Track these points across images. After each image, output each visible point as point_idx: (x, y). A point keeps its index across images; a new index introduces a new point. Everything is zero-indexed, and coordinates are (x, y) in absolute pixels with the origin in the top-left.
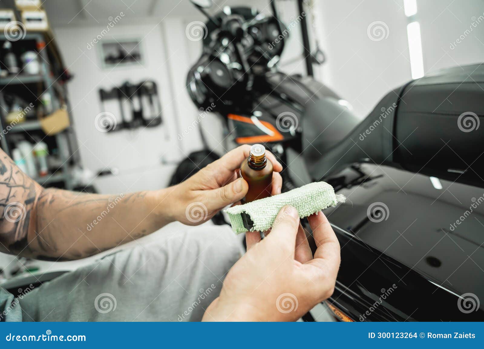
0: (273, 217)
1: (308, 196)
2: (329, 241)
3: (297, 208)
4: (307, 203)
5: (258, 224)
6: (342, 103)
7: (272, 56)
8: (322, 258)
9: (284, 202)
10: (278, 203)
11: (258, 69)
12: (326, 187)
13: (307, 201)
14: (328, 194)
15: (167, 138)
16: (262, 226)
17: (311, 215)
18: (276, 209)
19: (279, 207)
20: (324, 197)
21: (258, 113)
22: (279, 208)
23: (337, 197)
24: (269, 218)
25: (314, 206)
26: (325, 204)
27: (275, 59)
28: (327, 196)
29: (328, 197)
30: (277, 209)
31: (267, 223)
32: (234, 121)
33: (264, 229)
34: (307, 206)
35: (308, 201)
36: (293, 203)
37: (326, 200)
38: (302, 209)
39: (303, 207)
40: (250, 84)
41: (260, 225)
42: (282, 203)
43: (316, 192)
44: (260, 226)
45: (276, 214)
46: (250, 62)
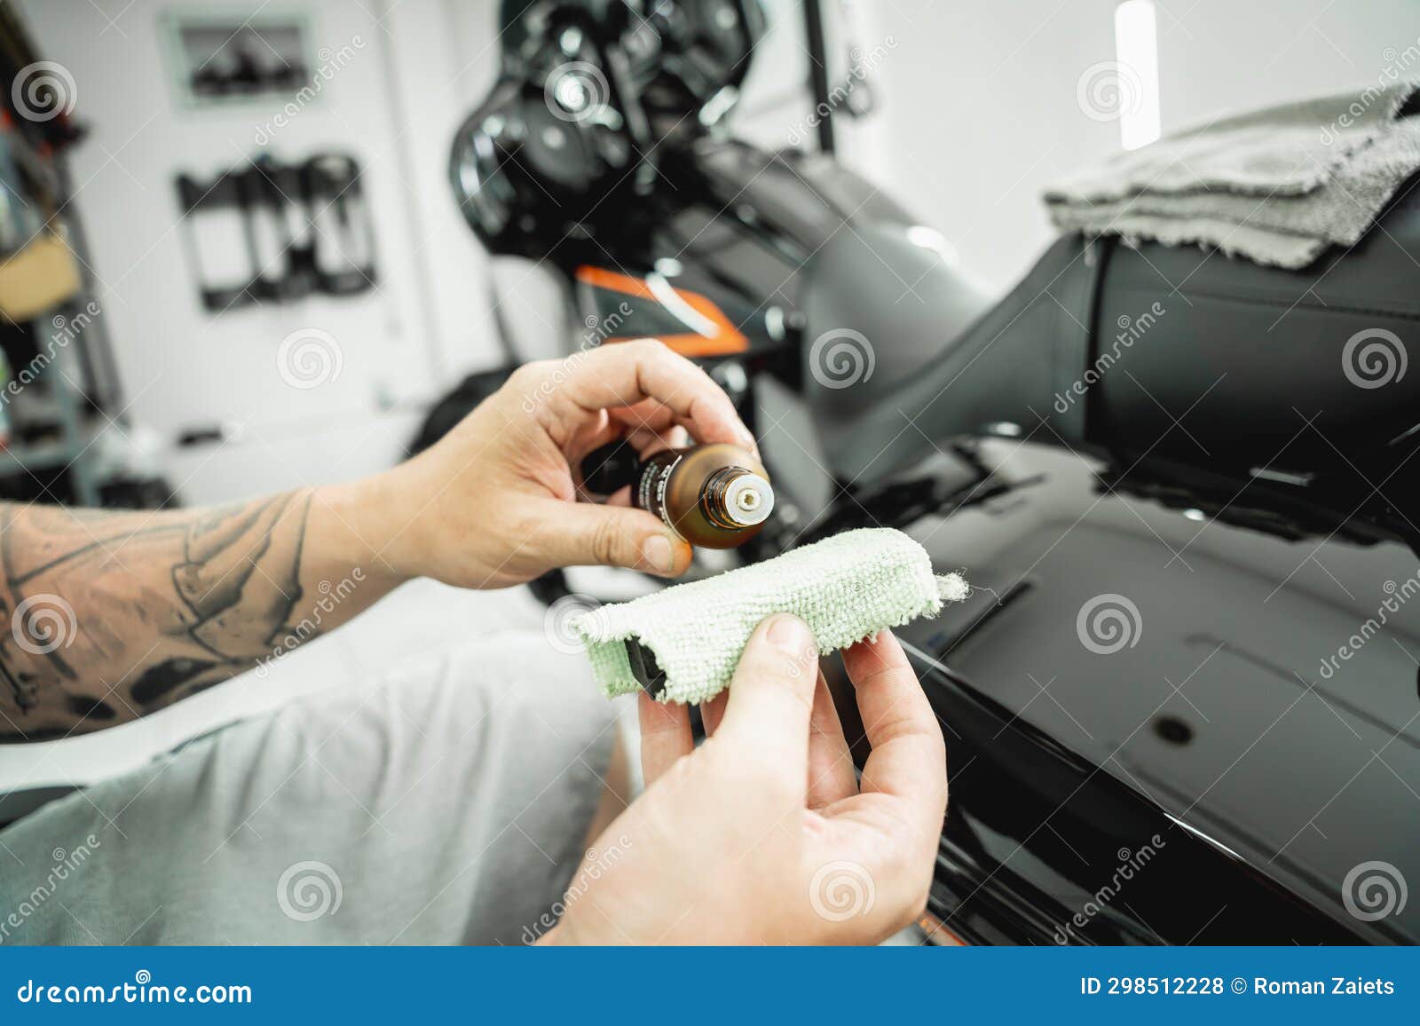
0: (729, 654)
1: (846, 583)
2: (909, 731)
3: (811, 621)
4: (844, 607)
5: (680, 680)
6: (919, 238)
7: (713, 88)
8: (887, 790)
9: (767, 602)
10: (748, 609)
11: (672, 128)
12: (905, 553)
13: (842, 601)
14: (913, 575)
15: (394, 328)
16: (693, 688)
17: (855, 643)
18: (741, 627)
19: (750, 618)
20: (898, 588)
21: (668, 266)
22: (749, 624)
23: (939, 583)
24: (720, 658)
25: (867, 616)
26: (901, 609)
27: (721, 101)
28: (908, 584)
29: (913, 586)
30: (745, 626)
31: (712, 675)
32: (598, 290)
33: (701, 698)
34: (843, 615)
35: (847, 598)
36: (797, 604)
37: (904, 598)
38: (826, 624)
39: (831, 618)
40: (646, 175)
41: (689, 684)
42: (760, 606)
43: (872, 570)
44: (686, 689)
45: (742, 645)
46: (646, 104)
